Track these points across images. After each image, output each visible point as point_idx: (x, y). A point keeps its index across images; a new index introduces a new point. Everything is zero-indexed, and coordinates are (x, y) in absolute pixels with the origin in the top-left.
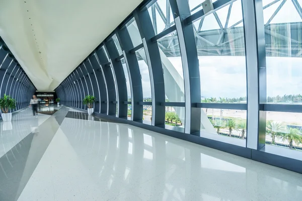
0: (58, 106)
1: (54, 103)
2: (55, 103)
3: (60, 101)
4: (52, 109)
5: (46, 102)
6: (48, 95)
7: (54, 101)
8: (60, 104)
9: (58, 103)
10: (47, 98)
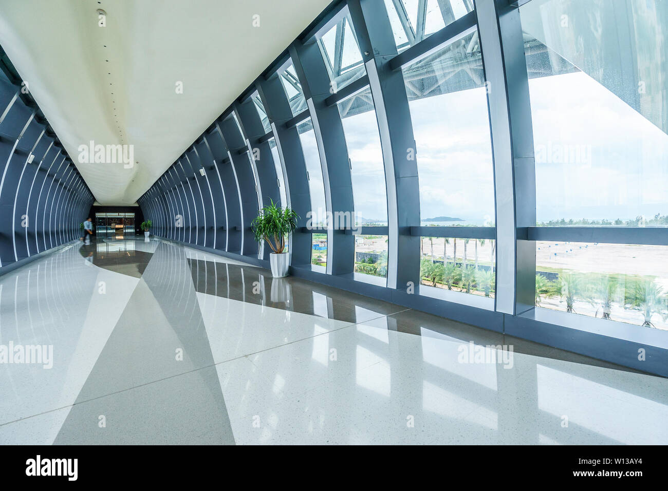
0: (147, 240)
1: (136, 232)
2: (139, 233)
3: (150, 228)
4: (131, 246)
5: (117, 229)
6: (122, 215)
7: (136, 229)
8: (151, 236)
9: (147, 234)
10: (120, 221)
